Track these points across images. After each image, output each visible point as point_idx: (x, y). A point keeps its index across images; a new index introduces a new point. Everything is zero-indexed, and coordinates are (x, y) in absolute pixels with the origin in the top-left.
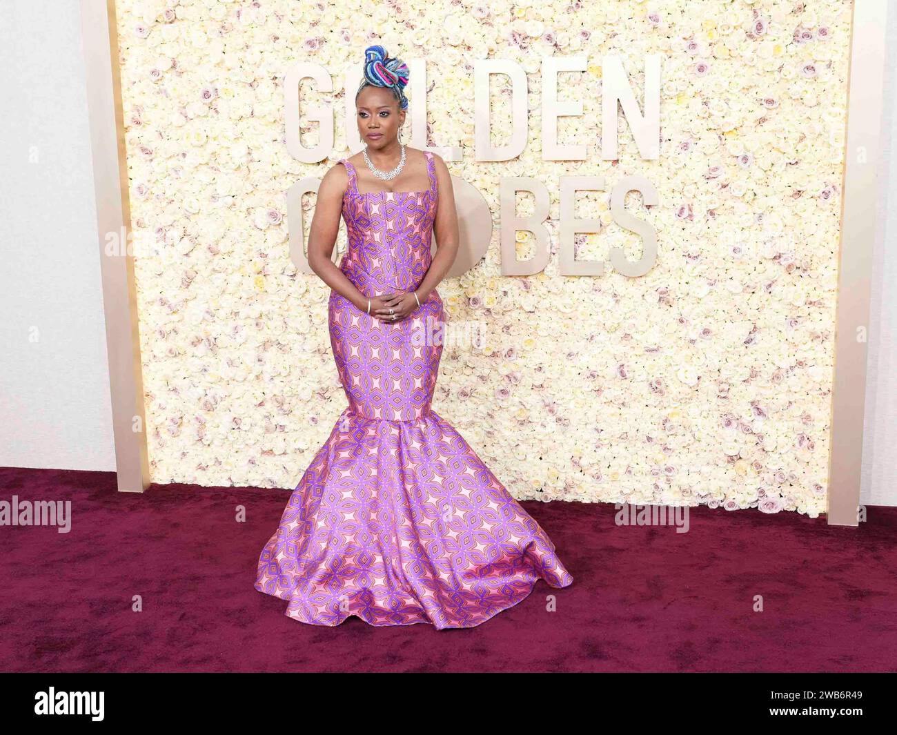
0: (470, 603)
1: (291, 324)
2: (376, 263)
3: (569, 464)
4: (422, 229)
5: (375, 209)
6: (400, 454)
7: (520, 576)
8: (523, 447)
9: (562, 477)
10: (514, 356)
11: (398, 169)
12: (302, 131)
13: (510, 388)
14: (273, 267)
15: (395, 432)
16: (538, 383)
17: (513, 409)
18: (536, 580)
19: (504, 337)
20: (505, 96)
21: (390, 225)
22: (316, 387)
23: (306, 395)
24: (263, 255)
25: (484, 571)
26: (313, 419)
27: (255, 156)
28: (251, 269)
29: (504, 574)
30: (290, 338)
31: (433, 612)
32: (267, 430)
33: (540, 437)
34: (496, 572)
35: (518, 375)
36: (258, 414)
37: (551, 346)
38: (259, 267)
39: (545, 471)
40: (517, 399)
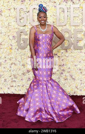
0: (61, 117)
1: (17, 60)
2: (40, 48)
3: (75, 88)
4: (50, 42)
5: (41, 38)
6: (47, 87)
7: (70, 111)
8: (66, 84)
9: (74, 90)
10: (64, 66)
11: (46, 29)
12: (20, 19)
13: (63, 72)
14: (14, 48)
15: (45, 82)
16: (69, 71)
17: (64, 77)
18: (72, 112)
19: (62, 62)
20: (63, 12)
21: (44, 41)
22: (22, 72)
23: (20, 74)
24: (11, 45)
25: (64, 110)
26: (21, 79)
27: (10, 24)
28: (9, 48)
29: (67, 111)
30: (17, 62)
31: (56, 119)
32: (12, 82)
33: (69, 82)
34: (66, 110)
35: (65, 70)
36: (10, 78)
37: (72, 63)
38: (11, 48)
39: (70, 89)
40: (64, 75)
